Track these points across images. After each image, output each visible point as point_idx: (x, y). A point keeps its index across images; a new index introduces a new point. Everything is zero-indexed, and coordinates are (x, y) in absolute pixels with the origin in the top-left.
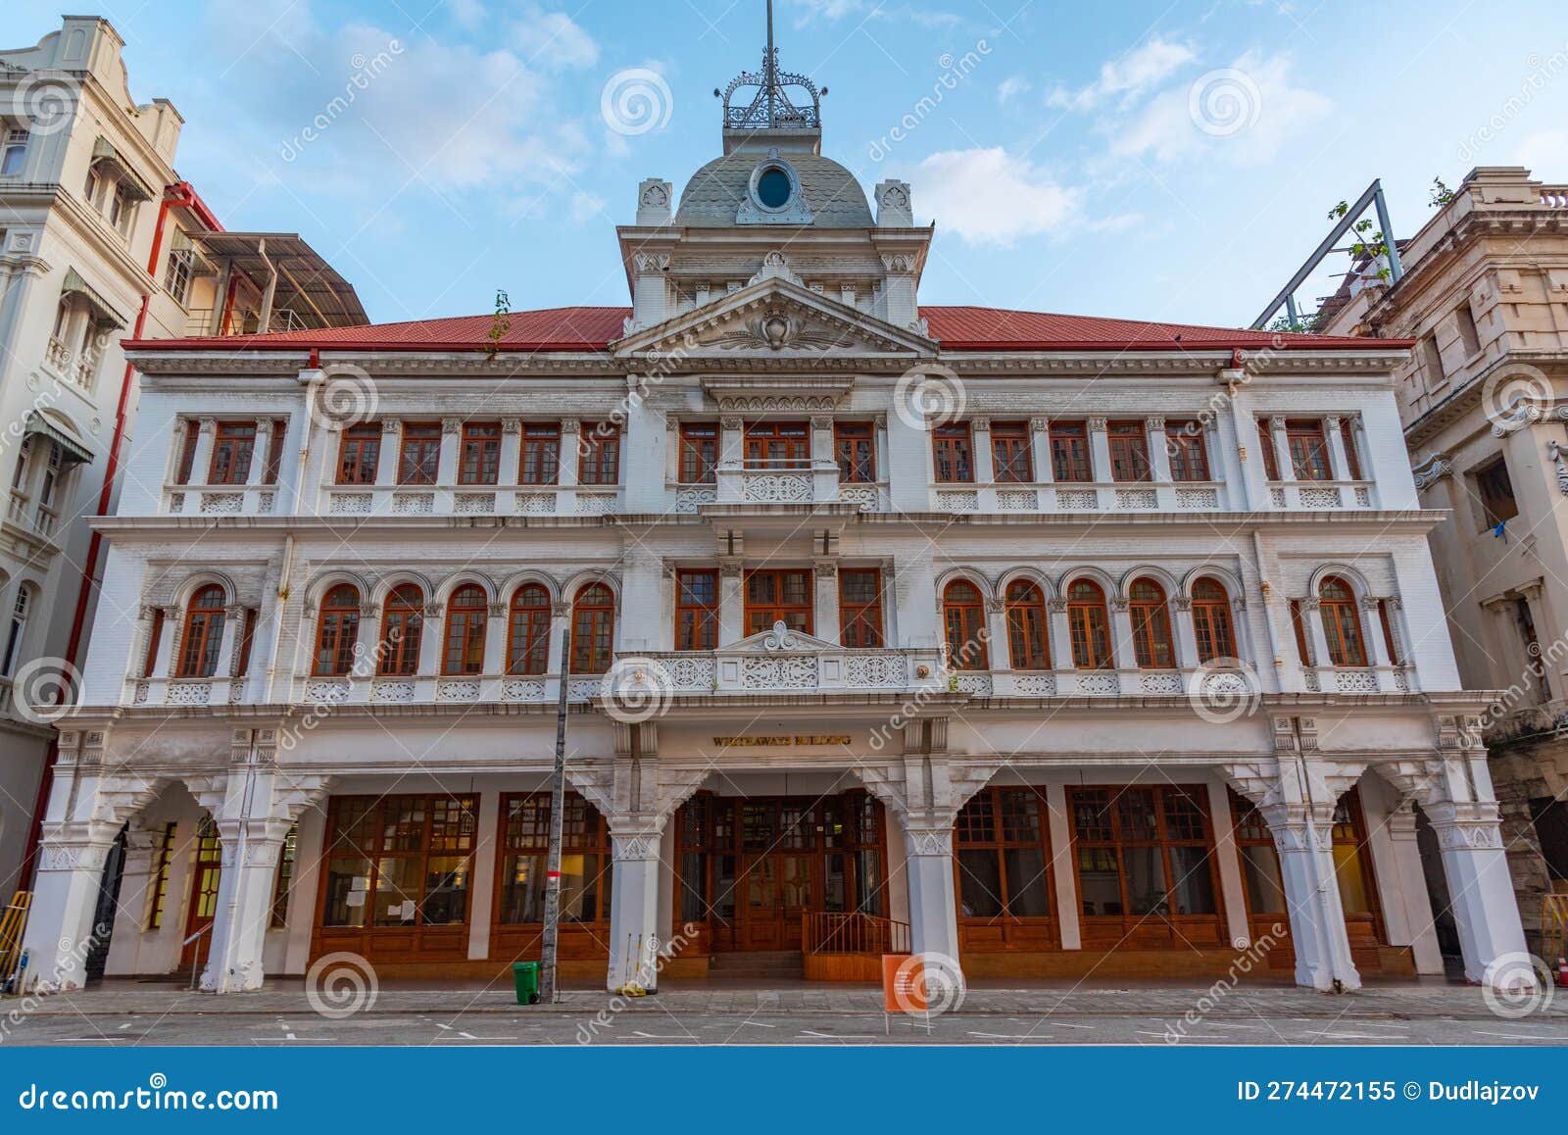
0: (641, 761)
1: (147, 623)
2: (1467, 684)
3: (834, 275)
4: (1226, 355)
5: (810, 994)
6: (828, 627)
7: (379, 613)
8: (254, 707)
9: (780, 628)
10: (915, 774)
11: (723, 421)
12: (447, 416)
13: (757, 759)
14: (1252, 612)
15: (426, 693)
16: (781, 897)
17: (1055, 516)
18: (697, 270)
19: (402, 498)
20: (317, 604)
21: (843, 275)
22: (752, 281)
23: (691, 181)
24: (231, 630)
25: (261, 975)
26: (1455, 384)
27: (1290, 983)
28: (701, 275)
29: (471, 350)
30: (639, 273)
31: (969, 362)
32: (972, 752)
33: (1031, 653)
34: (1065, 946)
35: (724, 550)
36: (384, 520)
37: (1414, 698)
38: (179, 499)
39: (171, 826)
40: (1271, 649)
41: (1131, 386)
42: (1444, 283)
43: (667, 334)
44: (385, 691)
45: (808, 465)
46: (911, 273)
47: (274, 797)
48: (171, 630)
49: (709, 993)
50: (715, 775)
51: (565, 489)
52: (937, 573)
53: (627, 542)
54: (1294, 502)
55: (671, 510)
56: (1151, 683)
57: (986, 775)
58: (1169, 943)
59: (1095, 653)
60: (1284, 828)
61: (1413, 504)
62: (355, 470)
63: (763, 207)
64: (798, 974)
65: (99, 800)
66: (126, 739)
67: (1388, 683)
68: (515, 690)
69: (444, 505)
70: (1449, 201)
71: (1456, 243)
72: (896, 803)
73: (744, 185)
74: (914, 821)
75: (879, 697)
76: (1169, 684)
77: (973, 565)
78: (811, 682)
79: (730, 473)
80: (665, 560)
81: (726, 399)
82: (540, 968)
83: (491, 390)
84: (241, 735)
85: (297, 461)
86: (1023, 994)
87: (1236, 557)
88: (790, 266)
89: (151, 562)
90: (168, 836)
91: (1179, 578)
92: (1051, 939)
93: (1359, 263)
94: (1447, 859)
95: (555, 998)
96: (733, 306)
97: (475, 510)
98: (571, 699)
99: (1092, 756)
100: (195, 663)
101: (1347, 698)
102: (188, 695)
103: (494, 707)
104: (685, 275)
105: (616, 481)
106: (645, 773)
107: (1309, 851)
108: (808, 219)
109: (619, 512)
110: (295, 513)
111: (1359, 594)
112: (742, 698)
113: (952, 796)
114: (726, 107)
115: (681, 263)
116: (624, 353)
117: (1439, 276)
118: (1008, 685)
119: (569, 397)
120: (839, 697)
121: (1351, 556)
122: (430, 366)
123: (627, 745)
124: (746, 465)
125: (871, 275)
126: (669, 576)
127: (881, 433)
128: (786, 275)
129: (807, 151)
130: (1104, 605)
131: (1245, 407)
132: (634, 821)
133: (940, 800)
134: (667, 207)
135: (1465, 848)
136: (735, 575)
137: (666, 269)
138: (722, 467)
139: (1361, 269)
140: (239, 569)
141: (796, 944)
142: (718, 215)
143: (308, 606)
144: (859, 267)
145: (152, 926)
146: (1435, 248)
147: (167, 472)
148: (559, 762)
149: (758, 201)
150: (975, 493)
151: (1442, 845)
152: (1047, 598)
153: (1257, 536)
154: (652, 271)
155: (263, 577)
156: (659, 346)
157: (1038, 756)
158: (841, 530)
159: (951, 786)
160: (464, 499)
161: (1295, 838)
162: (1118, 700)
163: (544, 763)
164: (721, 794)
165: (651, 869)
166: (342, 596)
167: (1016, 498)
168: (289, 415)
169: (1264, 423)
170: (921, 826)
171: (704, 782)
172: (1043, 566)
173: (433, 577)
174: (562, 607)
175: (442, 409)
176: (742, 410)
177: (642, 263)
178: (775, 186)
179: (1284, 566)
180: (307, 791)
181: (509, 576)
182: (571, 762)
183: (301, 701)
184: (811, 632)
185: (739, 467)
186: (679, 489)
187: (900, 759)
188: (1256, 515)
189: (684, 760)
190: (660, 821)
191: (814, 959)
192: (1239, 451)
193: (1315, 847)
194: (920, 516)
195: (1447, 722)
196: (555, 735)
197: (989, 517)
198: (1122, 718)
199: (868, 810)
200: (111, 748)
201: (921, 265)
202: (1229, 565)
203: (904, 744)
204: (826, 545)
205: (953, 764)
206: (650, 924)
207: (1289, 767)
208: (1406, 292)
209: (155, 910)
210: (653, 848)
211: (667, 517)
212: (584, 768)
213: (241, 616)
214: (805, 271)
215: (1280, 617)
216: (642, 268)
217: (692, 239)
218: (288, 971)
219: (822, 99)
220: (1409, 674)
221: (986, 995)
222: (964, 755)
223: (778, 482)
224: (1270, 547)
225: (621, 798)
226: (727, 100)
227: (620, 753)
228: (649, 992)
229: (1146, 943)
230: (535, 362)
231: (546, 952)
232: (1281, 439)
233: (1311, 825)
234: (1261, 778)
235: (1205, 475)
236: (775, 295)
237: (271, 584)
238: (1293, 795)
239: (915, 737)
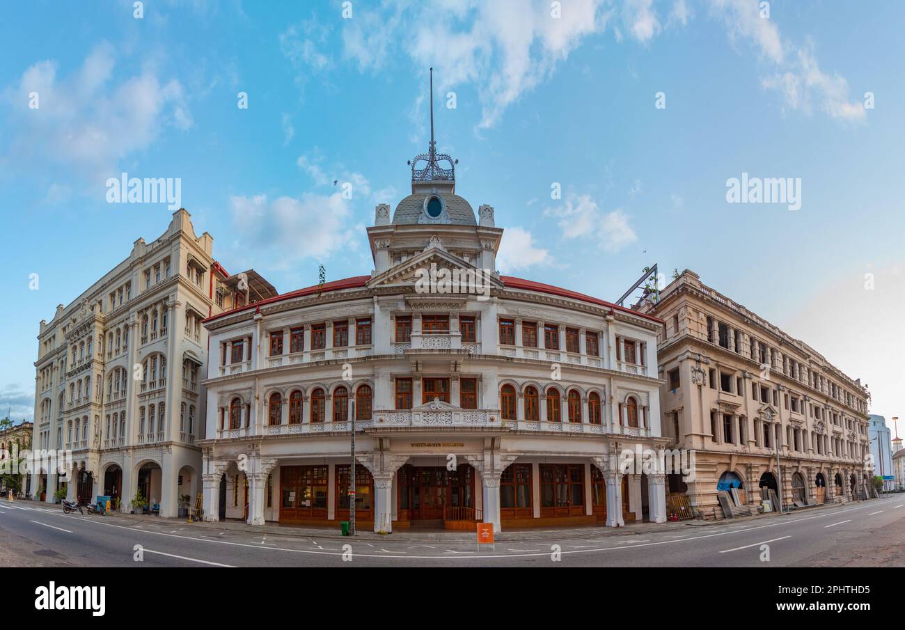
0: (384, 452)
1: (220, 413)
2: (663, 435)
3: (461, 248)
4: (609, 309)
5: (447, 535)
6: (456, 401)
7: (288, 402)
8: (252, 437)
9: (437, 400)
10: (487, 458)
11: (413, 315)
12: (305, 323)
13: (428, 452)
14: (607, 406)
15: (306, 429)
16: (436, 501)
17: (545, 362)
18: (401, 246)
19: (292, 358)
20: (268, 400)
21: (465, 249)
22: (425, 250)
23: (398, 206)
24: (243, 412)
25: (264, 521)
26: (670, 341)
27: (604, 525)
28: (403, 248)
29: (312, 294)
30: (377, 250)
31: (515, 293)
32: (509, 450)
33: (532, 414)
34: (535, 517)
35: (415, 369)
36: (287, 367)
37: (650, 438)
38: (224, 370)
39: (237, 476)
40: (612, 419)
41: (576, 314)
42: (672, 306)
43: (389, 276)
44: (293, 429)
45: (448, 333)
46: (493, 250)
47: (261, 466)
48: (227, 414)
49: (410, 534)
50: (413, 458)
51: (351, 347)
52: (499, 381)
53: (376, 367)
54: (624, 369)
55: (393, 353)
56: (573, 428)
57: (514, 458)
58: (567, 515)
59: (554, 416)
60: (609, 478)
61: (656, 376)
62: (276, 349)
63: (430, 217)
64: (442, 527)
65: (215, 468)
66: (219, 449)
67: (643, 433)
68: (337, 427)
69: (307, 359)
70: (678, 278)
71: (678, 293)
72: (480, 469)
73: (421, 207)
74: (486, 475)
75: (475, 428)
76: (578, 428)
77: (513, 379)
78: (449, 422)
79: (417, 336)
80: (391, 374)
81: (415, 304)
82: (349, 524)
83: (322, 310)
84: (250, 446)
85: (256, 351)
86: (522, 534)
87: (604, 386)
88: (442, 244)
89: (219, 393)
90: (237, 479)
91: (586, 391)
92: (530, 515)
93: (645, 295)
94: (650, 488)
95: (355, 534)
96: (416, 262)
97: (318, 359)
98: (357, 429)
99: (551, 452)
100: (235, 425)
101: (632, 437)
102: (234, 435)
103: (329, 433)
104: (396, 249)
105: (371, 343)
106: (385, 456)
107: (615, 485)
108: (449, 222)
109: (372, 355)
110: (258, 369)
111: (638, 404)
112: (422, 428)
113: (501, 465)
114: (413, 170)
115: (395, 243)
116: (372, 286)
117: (671, 304)
118: (523, 425)
119: (351, 308)
120: (460, 428)
121: (638, 391)
122: (298, 303)
123: (378, 446)
124: (423, 333)
125: (476, 250)
126: (393, 381)
127: (478, 321)
128: (440, 247)
129: (448, 192)
130: (559, 398)
131: (613, 330)
132: (382, 474)
133: (496, 467)
134: (388, 217)
135: (656, 484)
136: (419, 380)
137: (388, 246)
138: (413, 334)
139: (645, 297)
140: (243, 391)
141: (442, 517)
142: (410, 220)
143: (265, 402)
144: (471, 245)
145: (236, 505)
146: (671, 293)
147: (219, 363)
148: (353, 454)
149: (428, 214)
150: (515, 350)
151: (649, 483)
152: (540, 394)
153: (612, 379)
154: (383, 248)
155: (251, 393)
156: (386, 282)
157: (533, 452)
158: (462, 361)
159: (501, 462)
160: (314, 355)
161: (611, 481)
162: (562, 433)
163: (348, 453)
164: (415, 466)
165: (389, 491)
166: (276, 398)
167: (530, 353)
168: (252, 333)
169: (618, 339)
170: (489, 476)
171: (408, 460)
172: (539, 381)
173: (305, 387)
174: (352, 395)
175: (303, 321)
176: (421, 309)
177: (378, 244)
178: (435, 207)
179: (618, 391)
180: (271, 464)
181: (332, 384)
182: (357, 453)
183: (266, 434)
184: (449, 402)
185: (420, 334)
186: (396, 344)
187: (482, 452)
188: (612, 371)
189: (400, 452)
190: (392, 474)
191: (448, 522)
192: (609, 347)
193: (617, 484)
194: (494, 357)
195: (657, 446)
196: (351, 443)
197: (520, 359)
198: (563, 440)
199: (469, 471)
200: (215, 452)
201: (497, 246)
202: (601, 388)
203: (484, 446)
204: (455, 367)
205: (501, 454)
206: (389, 510)
207: (613, 458)
208: (659, 307)
209: (236, 500)
210: (389, 483)
211: (391, 356)
212: (362, 455)
213: (246, 407)
214: (448, 246)
215: (615, 408)
216: (378, 247)
217: (399, 231)
218: (274, 520)
219: (455, 166)
220: (649, 432)
221: (509, 534)
222: (506, 451)
223: (436, 340)
224: (616, 384)
225: (377, 466)
226: (413, 167)
227: (376, 449)
228: (389, 533)
229: (561, 515)
230: (337, 295)
231: (351, 519)
232: (622, 345)
233: (617, 477)
234: (604, 462)
235: (597, 354)
236: (435, 256)
237: (253, 395)
238: (613, 467)
239: (488, 443)
